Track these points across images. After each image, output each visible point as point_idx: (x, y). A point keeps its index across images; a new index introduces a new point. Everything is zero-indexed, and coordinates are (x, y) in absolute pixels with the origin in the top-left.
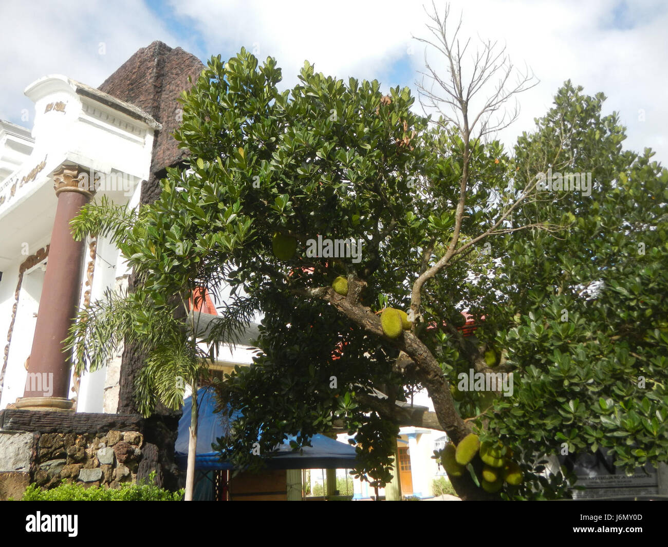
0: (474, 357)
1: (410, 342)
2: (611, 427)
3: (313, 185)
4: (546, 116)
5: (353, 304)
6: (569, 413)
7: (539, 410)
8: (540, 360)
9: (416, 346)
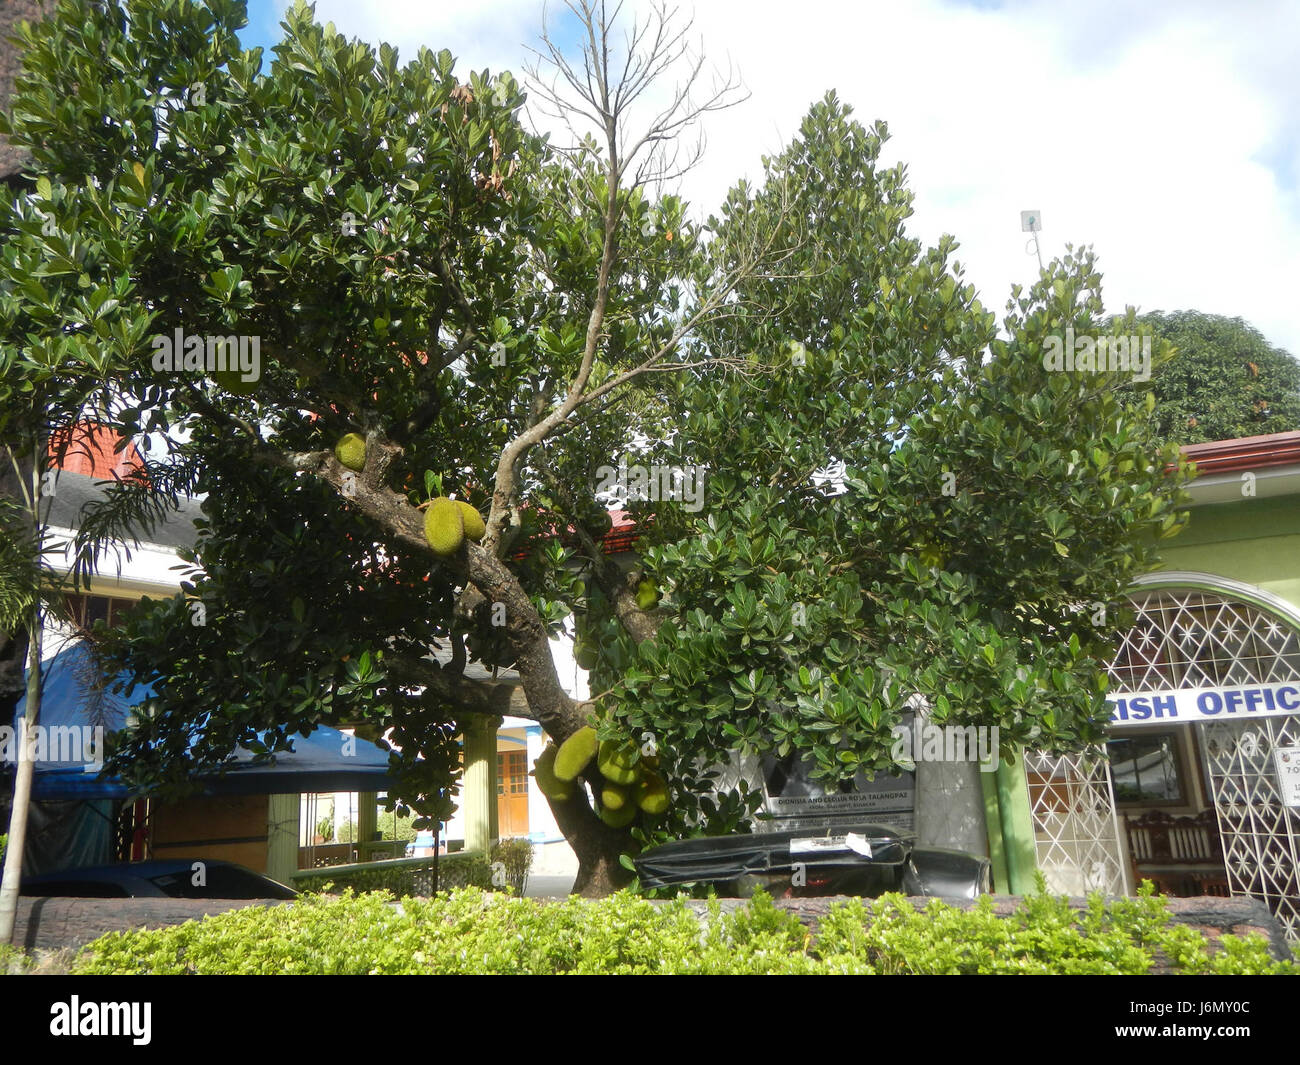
0: (616, 591)
1: (478, 562)
2: (812, 715)
3: (294, 253)
4: (785, 152)
5: (374, 487)
6: (747, 691)
7: (700, 686)
8: (713, 600)
9: (490, 570)
